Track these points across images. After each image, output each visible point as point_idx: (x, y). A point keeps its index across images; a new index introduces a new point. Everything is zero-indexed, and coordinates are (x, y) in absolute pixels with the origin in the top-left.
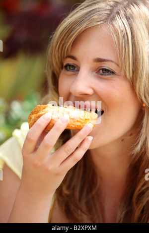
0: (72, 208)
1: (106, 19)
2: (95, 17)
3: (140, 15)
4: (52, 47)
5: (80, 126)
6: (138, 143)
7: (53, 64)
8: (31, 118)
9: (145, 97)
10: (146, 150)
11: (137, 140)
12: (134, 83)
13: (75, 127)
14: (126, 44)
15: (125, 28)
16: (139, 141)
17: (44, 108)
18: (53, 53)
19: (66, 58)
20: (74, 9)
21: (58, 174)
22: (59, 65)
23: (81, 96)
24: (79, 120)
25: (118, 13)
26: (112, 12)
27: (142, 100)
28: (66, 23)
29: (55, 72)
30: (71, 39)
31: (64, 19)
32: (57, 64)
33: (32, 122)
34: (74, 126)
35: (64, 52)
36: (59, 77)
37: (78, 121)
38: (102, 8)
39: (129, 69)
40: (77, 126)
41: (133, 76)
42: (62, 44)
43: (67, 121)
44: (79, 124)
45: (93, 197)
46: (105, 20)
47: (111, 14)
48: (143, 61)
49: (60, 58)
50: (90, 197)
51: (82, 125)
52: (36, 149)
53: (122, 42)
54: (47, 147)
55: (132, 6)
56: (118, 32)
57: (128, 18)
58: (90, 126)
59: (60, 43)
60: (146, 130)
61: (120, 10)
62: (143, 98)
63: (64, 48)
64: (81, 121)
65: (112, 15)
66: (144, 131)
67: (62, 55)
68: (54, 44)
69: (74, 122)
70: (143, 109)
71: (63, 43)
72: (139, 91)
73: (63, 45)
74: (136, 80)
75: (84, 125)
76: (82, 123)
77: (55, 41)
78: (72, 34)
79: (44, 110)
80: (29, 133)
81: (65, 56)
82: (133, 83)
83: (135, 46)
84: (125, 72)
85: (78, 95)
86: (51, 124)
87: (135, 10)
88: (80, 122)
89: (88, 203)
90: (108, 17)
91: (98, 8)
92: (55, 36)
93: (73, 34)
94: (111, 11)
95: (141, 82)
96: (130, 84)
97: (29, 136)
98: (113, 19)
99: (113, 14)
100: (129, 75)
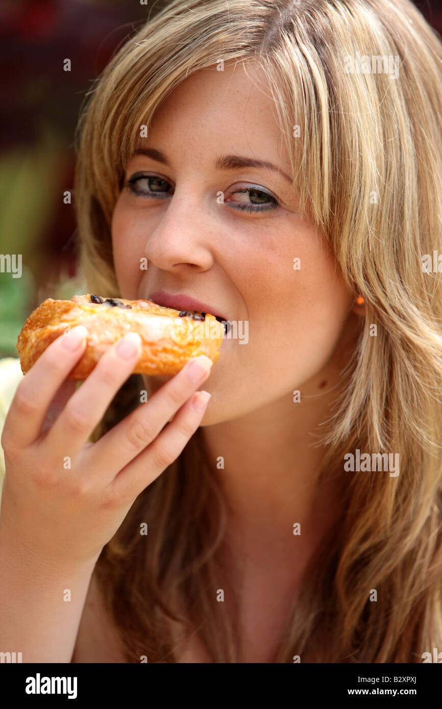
0: (136, 597)
1: (255, 44)
2: (223, 37)
3: (354, 33)
4: (93, 125)
5: (173, 364)
6: (344, 411)
7: (93, 174)
8: (26, 341)
9: (366, 277)
10: (366, 432)
11: (340, 403)
12: (335, 234)
13: (158, 368)
14: (315, 120)
15: (311, 71)
16: (347, 407)
17: (66, 311)
18: (95, 142)
19: (133, 155)
20: (160, 10)
21: (108, 505)
22: (113, 176)
23: (177, 270)
24: (169, 346)
25: (290, 27)
26: (270, 23)
27: (356, 285)
28: (136, 51)
29: (100, 197)
30: (150, 103)
31: (128, 40)
32: (105, 173)
33: (28, 352)
34: (153, 366)
35: (128, 139)
36: (111, 214)
37: (165, 350)
38: (241, 11)
39: (322, 195)
40: (165, 364)
41: (331, 216)
42: (121, 117)
43: (136, 353)
44: (170, 358)
45: (205, 570)
46: (252, 48)
47: (269, 28)
48: (361, 169)
49: (115, 157)
50: (196, 567)
51: (177, 361)
52: (43, 433)
53: (303, 113)
54: (75, 429)
55: (330, 6)
56: (290, 84)
57: (318, 43)
58: (202, 363)
59: (117, 113)
60: (367, 375)
61: (295, 19)
62: (361, 281)
63: (127, 127)
64: (176, 348)
65: (271, 33)
66: (363, 376)
67: (123, 148)
68: (99, 116)
69: (155, 353)
70: (359, 312)
71: (124, 112)
72: (350, 258)
73: (126, 119)
74: (341, 226)
75: (184, 363)
76: (179, 355)
77: (102, 106)
78: (152, 86)
79: (65, 317)
80: (20, 390)
81: (132, 150)
82: (330, 237)
83: (339, 125)
84: (309, 204)
85: (168, 267)
86: (86, 362)
87: (338, 17)
88: (173, 352)
89: (187, 588)
90: (261, 37)
91: (231, 11)
92: (103, 90)
93: (156, 88)
94: (269, 19)
95: (354, 231)
96: (324, 240)
97: (22, 398)
98: (276, 43)
99: (275, 29)
100: (321, 210)
